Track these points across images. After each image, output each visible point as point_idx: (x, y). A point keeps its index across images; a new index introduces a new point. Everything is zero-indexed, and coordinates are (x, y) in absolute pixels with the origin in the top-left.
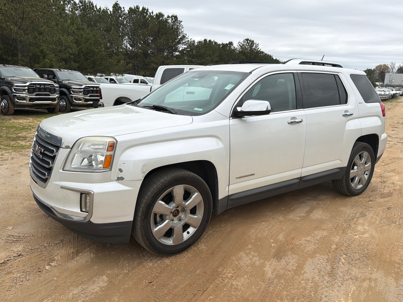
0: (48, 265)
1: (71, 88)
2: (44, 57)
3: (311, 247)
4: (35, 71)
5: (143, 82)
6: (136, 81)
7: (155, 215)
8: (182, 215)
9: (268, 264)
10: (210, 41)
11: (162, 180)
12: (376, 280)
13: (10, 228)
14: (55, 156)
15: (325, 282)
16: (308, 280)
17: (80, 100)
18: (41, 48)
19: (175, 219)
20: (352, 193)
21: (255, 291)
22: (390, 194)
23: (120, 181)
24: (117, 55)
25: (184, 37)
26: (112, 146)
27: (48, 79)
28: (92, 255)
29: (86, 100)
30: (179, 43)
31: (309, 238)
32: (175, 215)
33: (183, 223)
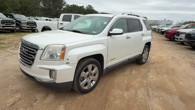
0: (35, 103)
1: (21, 22)
2: (6, 8)
3: (137, 85)
4: (3, 14)
5: (50, 20)
6: (47, 20)
7: (81, 77)
8: (91, 77)
9: (124, 93)
10: (75, 5)
11: (84, 63)
12: (163, 96)
13: (11, 86)
14: (36, 53)
15: (147, 99)
16: (141, 98)
17: (25, 27)
18: (5, 4)
19: (88, 78)
20: (143, 63)
21: (124, 105)
22: (154, 63)
23: (68, 64)
24: (38, 9)
25: (65, 3)
26: (64, 49)
27: (10, 18)
28: (54, 96)
29: (28, 27)
30: (63, 5)
31: (135, 82)
32: (88, 77)
33: (91, 80)
